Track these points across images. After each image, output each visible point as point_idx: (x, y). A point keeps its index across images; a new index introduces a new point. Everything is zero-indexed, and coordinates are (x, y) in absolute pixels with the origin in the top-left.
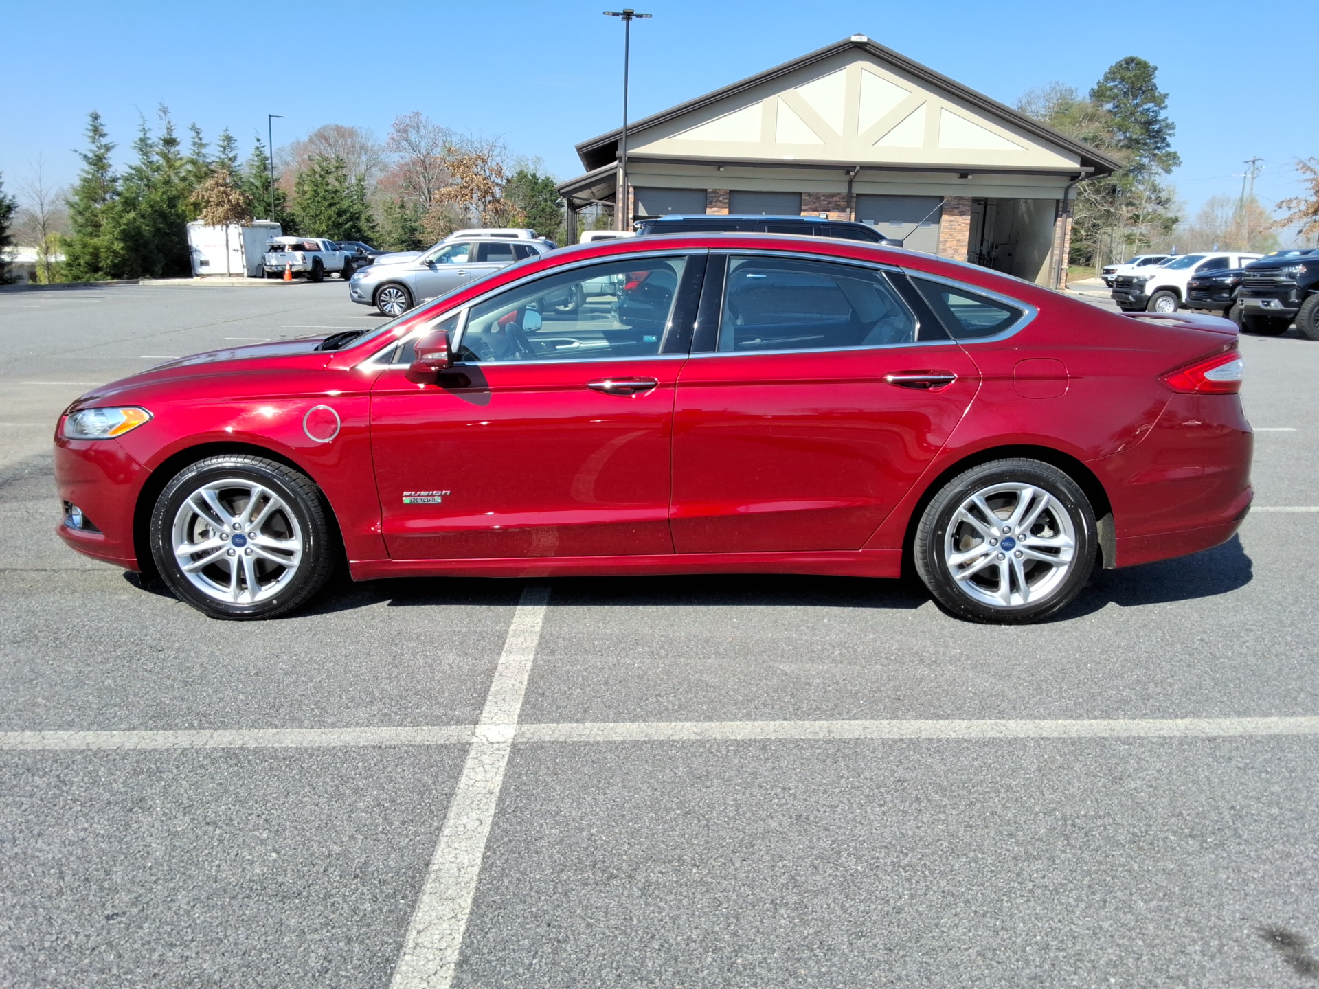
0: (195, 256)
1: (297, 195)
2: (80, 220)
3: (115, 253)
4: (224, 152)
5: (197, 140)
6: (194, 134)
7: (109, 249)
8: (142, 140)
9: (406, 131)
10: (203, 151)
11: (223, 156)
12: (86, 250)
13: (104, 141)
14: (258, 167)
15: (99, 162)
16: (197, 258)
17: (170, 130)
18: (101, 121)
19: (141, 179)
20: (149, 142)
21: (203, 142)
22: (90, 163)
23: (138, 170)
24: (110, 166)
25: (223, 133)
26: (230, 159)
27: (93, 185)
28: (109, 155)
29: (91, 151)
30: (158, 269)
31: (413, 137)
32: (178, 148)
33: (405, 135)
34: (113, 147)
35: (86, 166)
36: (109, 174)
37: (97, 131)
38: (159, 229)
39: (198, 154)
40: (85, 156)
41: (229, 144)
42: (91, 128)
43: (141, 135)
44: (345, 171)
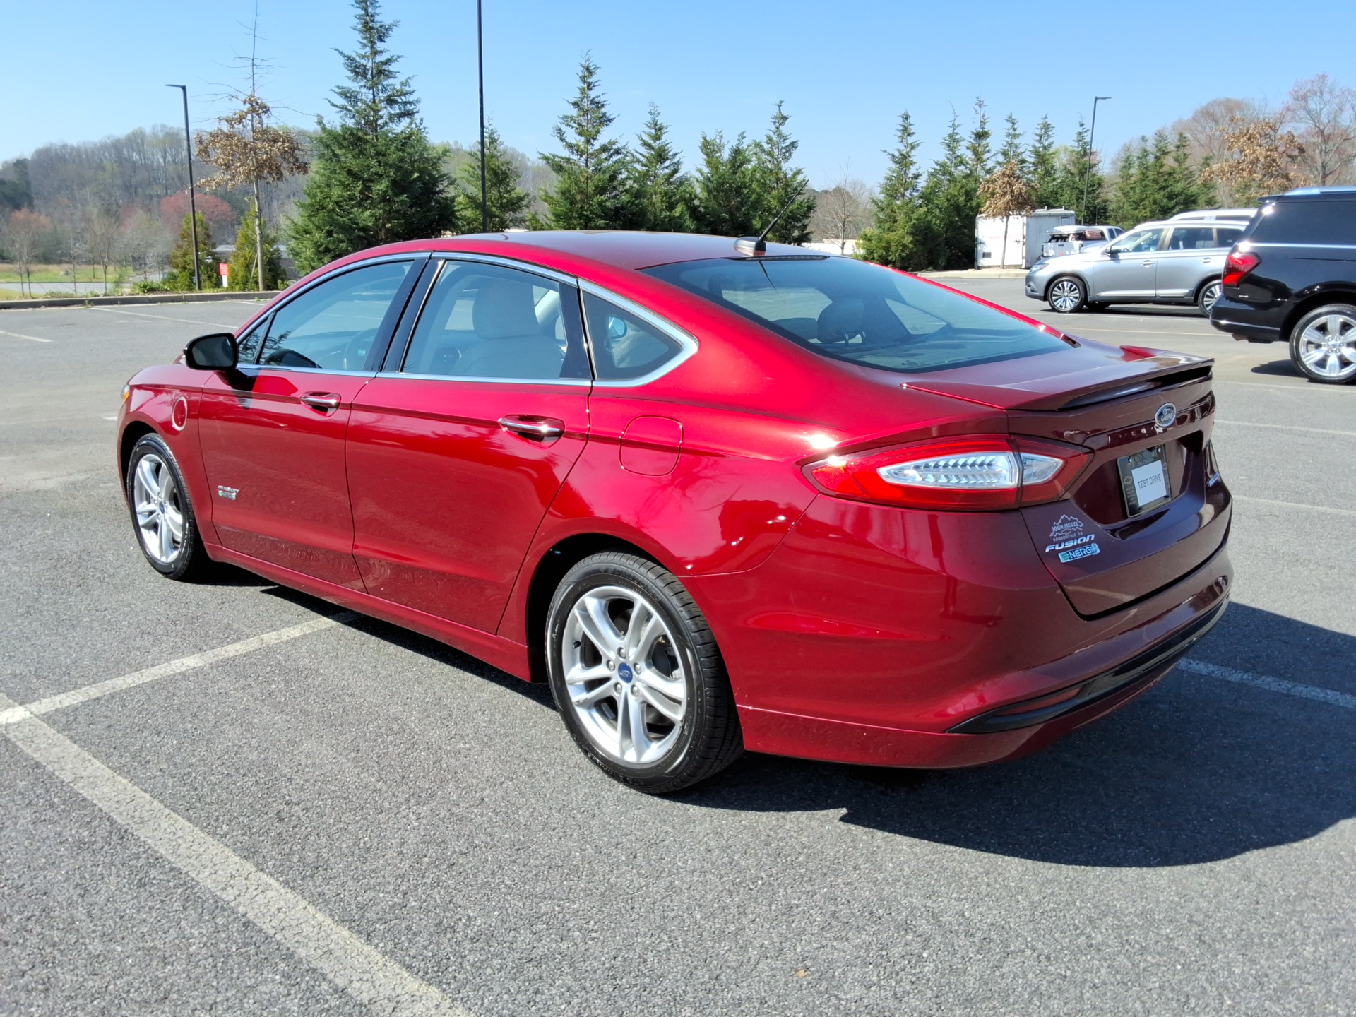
0: (979, 248)
1: (1120, 180)
2: (882, 216)
3: (904, 246)
4: (1040, 141)
5: (1011, 131)
6: (1010, 125)
7: (899, 242)
8: (951, 136)
9: (1305, 98)
10: (1016, 141)
11: (1038, 145)
12: (880, 245)
13: (910, 140)
14: (1078, 153)
15: (903, 161)
16: (981, 249)
17: (983, 123)
18: (911, 121)
19: (944, 174)
20: (957, 137)
21: (1017, 132)
22: (896, 162)
23: (943, 165)
24: (912, 163)
25: (1041, 121)
26: (1045, 148)
27: (895, 182)
28: (913, 153)
29: (899, 150)
30: (942, 261)
31: (1313, 104)
32: (988, 140)
33: (1303, 103)
34: (918, 145)
35: (894, 166)
36: (913, 170)
37: (906, 132)
38: (952, 222)
39: (1010, 145)
40: (893, 155)
41: (1046, 133)
42: (901, 128)
43: (950, 131)
44: (1187, 151)
